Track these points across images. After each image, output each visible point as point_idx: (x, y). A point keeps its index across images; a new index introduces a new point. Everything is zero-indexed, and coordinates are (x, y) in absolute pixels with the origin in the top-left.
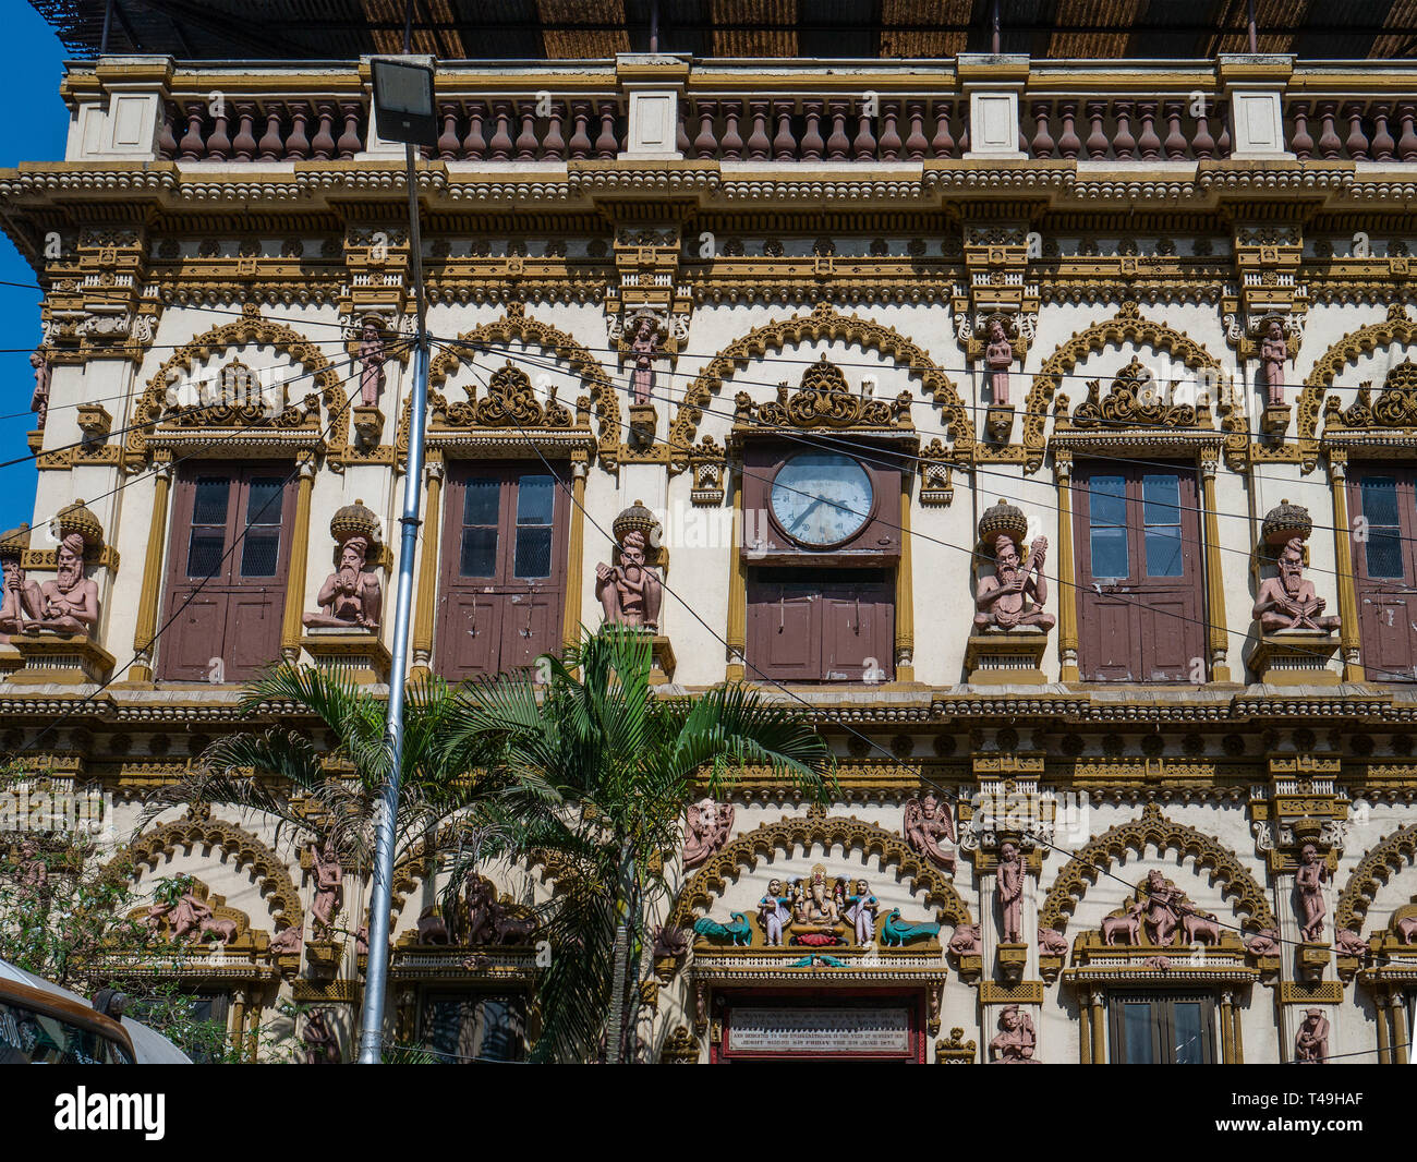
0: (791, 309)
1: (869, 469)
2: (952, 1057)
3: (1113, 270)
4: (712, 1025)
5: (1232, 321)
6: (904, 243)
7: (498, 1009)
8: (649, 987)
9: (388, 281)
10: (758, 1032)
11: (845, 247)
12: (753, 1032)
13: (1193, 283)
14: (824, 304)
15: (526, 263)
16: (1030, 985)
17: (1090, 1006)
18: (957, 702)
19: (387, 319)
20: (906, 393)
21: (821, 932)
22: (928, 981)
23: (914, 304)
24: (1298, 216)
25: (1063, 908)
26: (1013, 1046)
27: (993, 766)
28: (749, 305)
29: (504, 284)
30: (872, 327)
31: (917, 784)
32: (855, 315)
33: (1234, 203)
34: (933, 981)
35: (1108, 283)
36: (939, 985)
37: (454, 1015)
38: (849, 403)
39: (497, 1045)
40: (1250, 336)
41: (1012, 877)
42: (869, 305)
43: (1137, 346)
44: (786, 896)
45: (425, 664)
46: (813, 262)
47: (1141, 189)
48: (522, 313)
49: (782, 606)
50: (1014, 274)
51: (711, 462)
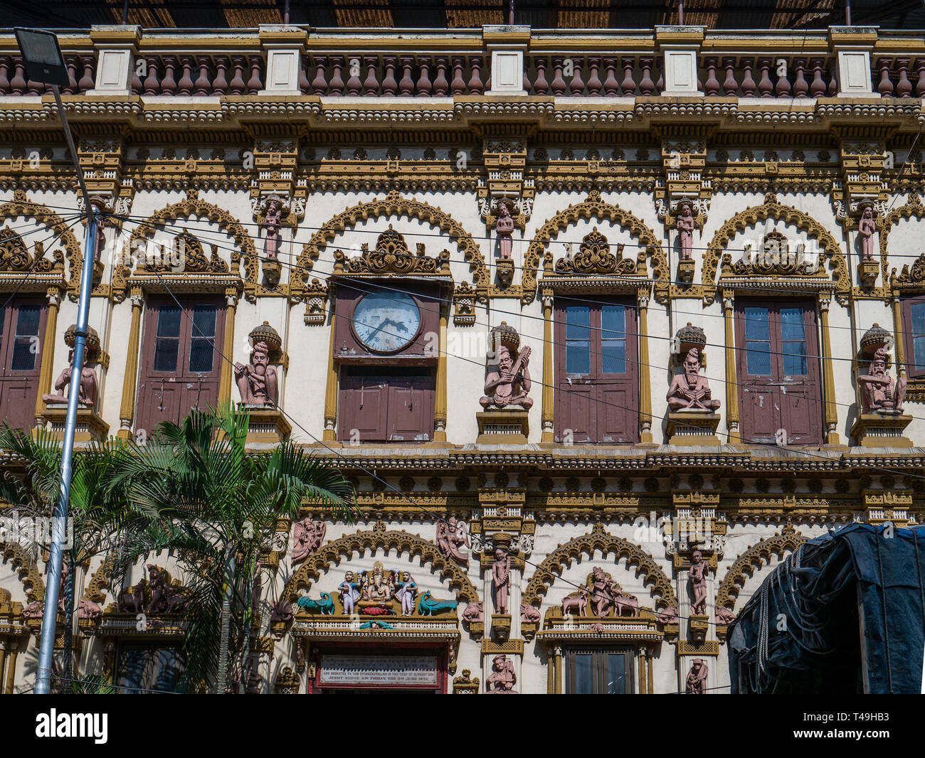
0: (372, 195)
1: (418, 301)
2: (463, 688)
3: (583, 170)
4: (309, 666)
5: (661, 204)
6: (446, 151)
7: (169, 655)
8: (266, 641)
9: (107, 175)
10: (339, 671)
11: (408, 154)
12: (336, 671)
13: (636, 179)
14: (394, 192)
15: (198, 163)
16: (514, 641)
17: (554, 656)
18: (464, 456)
19: (106, 200)
20: (445, 251)
21: (378, 606)
22: (447, 638)
23: (453, 192)
24: (704, 134)
25: (539, 592)
26: (501, 682)
27: (491, 498)
28: (345, 192)
29: (184, 177)
30: (426, 208)
31: (444, 509)
32: (414, 199)
33: (660, 125)
34: (449, 638)
35: (580, 178)
36: (457, 641)
37: (140, 659)
38: (407, 258)
39: (168, 678)
40: (672, 214)
41: (501, 571)
42: (424, 192)
43: (600, 220)
44: (357, 583)
45: (128, 428)
46: (385, 164)
47: (598, 115)
48: (196, 197)
49: (362, 391)
50: (516, 172)
51: (317, 296)
